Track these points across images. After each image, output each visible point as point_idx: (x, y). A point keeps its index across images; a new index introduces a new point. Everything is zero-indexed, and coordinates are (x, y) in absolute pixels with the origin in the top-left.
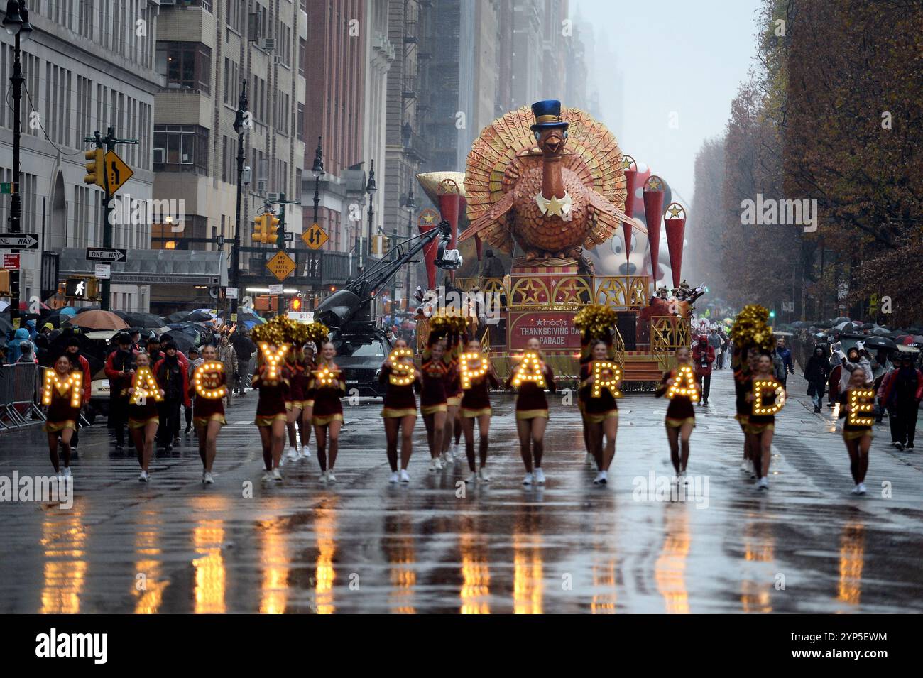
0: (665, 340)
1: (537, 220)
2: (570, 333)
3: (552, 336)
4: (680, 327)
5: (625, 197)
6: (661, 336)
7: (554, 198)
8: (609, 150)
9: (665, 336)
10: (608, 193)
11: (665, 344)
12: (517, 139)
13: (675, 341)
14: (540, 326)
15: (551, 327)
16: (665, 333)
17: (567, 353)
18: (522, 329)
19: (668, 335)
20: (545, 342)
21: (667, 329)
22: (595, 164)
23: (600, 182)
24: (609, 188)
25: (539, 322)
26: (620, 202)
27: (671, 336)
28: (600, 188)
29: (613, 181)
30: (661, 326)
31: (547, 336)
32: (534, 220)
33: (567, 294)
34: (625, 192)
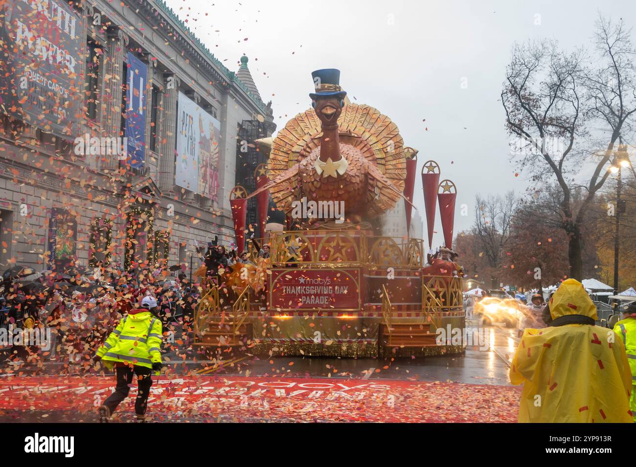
0: (437, 300)
1: (315, 183)
2: (334, 292)
3: (315, 295)
4: (453, 287)
5: (405, 176)
6: (433, 296)
7: (330, 160)
8: (391, 136)
9: (437, 296)
10: (390, 171)
11: (437, 305)
12: (314, 127)
13: (448, 302)
14: (302, 285)
15: (314, 285)
16: (437, 294)
17: (330, 313)
18: (284, 287)
19: (441, 295)
20: (308, 301)
21: (440, 289)
22: (379, 146)
23: (383, 162)
24: (391, 167)
25: (302, 281)
26: (401, 180)
27: (444, 296)
28: (383, 167)
29: (394, 162)
30: (432, 286)
31: (310, 295)
32: (313, 183)
33: (332, 251)
34: (405, 171)
